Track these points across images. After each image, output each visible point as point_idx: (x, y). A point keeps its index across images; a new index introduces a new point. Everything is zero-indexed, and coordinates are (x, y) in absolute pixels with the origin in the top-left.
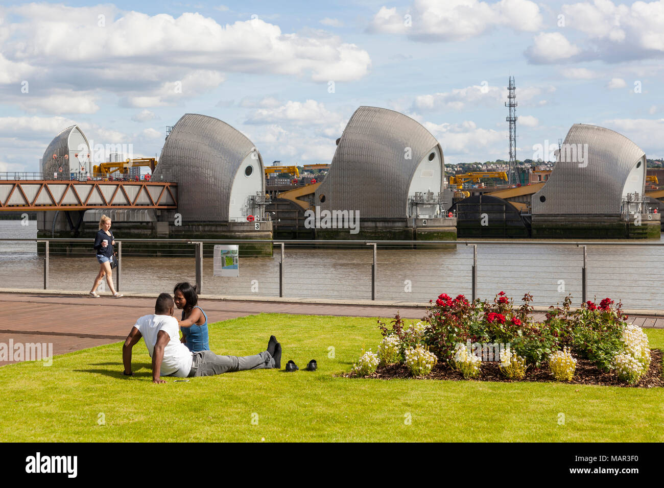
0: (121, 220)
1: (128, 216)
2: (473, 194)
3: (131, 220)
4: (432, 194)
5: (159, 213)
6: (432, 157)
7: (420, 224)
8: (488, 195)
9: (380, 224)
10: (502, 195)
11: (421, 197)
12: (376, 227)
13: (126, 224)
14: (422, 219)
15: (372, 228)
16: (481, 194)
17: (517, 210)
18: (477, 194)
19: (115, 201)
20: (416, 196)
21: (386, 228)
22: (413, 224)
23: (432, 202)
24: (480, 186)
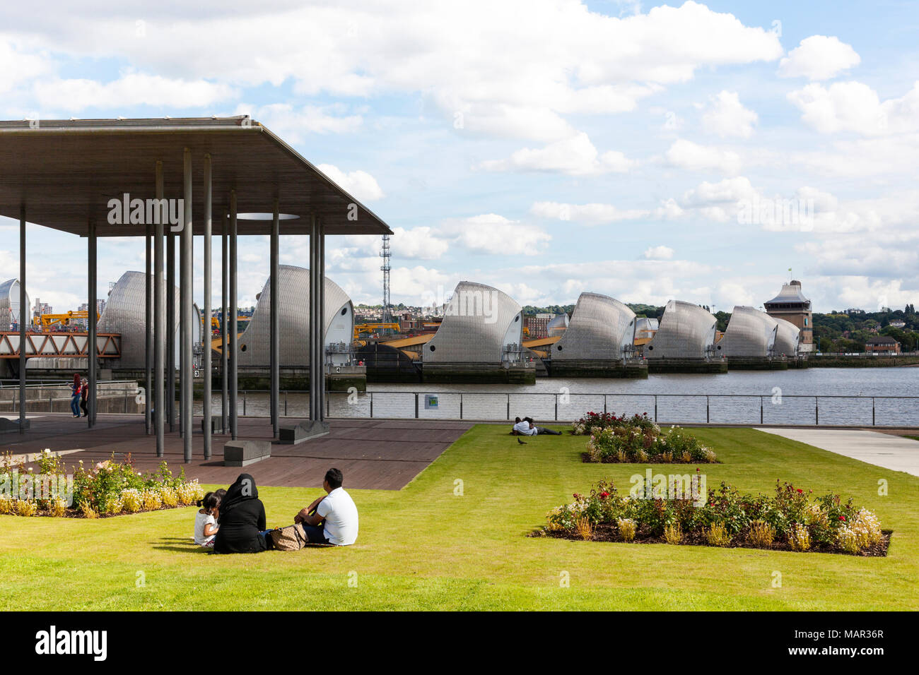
0: (65, 367)
1: (72, 364)
2: (369, 343)
3: (74, 367)
4: (344, 344)
5: (102, 361)
6: (344, 312)
7: (334, 372)
8: (383, 344)
9: (297, 372)
10: (395, 344)
11: (334, 348)
12: (294, 374)
13: (70, 371)
14: (336, 367)
15: (291, 374)
16: (376, 343)
17: (409, 358)
18: (373, 343)
19: (67, 350)
20: (331, 347)
21: (303, 374)
22: (328, 372)
23: (344, 351)
24: (376, 336)
